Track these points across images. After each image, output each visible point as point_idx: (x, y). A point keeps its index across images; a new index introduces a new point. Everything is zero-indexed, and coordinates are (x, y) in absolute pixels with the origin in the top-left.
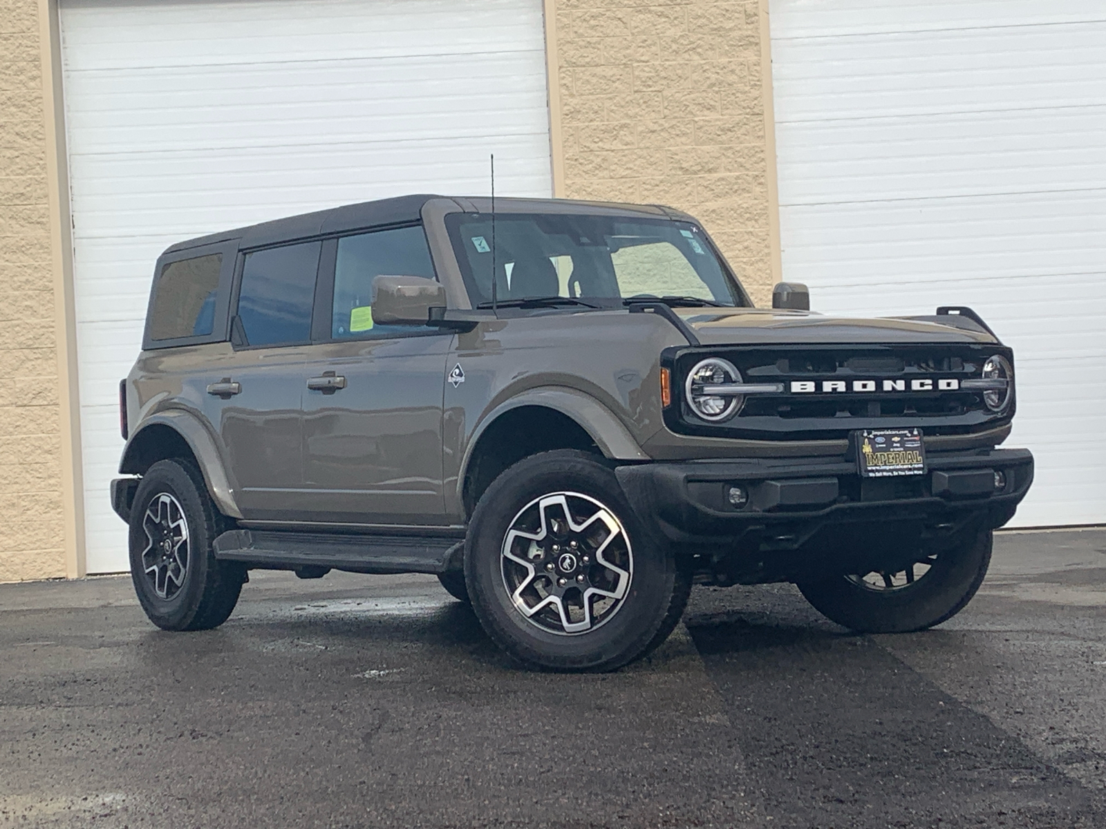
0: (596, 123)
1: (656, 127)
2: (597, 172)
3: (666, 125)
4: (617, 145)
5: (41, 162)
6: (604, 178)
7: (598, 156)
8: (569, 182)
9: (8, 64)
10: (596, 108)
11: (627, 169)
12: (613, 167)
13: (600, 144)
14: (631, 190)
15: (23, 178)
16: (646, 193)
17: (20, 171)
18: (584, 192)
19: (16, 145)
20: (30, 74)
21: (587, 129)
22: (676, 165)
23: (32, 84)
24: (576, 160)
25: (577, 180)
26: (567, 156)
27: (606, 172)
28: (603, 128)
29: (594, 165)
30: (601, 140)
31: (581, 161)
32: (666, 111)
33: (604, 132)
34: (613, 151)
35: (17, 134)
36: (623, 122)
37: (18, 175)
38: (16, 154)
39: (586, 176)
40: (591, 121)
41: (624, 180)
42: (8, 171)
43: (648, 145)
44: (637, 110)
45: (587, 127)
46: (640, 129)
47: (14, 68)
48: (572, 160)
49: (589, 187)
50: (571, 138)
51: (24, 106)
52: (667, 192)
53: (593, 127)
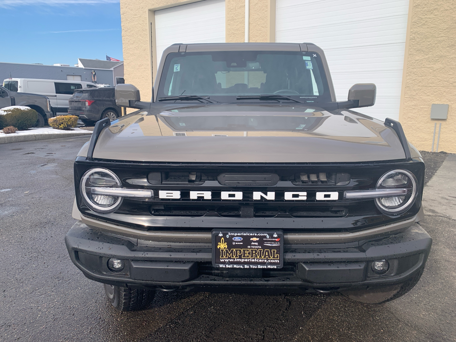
0: (425, 9)
1: (448, 8)
2: (423, 26)
3: (453, 7)
4: (432, 16)
5: (266, 34)
6: (425, 28)
7: (424, 20)
8: (411, 30)
9: (261, 8)
10: (426, 3)
11: (434, 24)
12: (429, 24)
13: (426, 16)
14: (435, 32)
15: (262, 38)
16: (440, 33)
17: (262, 37)
18: (417, 34)
19: (261, 30)
20: (265, 10)
21: (422, 11)
22: (454, 22)
23: (266, 13)
24: (416, 22)
25: (415, 30)
26: (412, 21)
27: (426, 26)
28: (427, 10)
29: (422, 24)
30: (426, 15)
31: (417, 23)
32: (453, 2)
33: (428, 11)
34: (430, 18)
35: (262, 27)
36: (436, 7)
37: (261, 37)
38: (261, 32)
39: (419, 28)
40: (424, 8)
41: (432, 28)
42: (259, 37)
43: (444, 15)
44: (442, 2)
45: (422, 10)
46: (442, 9)
47: (262, 9)
48: (414, 22)
49: (419, 32)
50: (415, 15)
51: (264, 19)
52: (449, 32)
53: (424, 10)
